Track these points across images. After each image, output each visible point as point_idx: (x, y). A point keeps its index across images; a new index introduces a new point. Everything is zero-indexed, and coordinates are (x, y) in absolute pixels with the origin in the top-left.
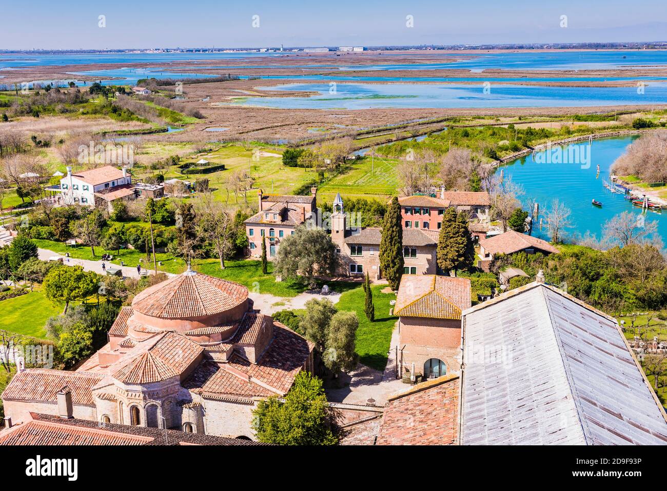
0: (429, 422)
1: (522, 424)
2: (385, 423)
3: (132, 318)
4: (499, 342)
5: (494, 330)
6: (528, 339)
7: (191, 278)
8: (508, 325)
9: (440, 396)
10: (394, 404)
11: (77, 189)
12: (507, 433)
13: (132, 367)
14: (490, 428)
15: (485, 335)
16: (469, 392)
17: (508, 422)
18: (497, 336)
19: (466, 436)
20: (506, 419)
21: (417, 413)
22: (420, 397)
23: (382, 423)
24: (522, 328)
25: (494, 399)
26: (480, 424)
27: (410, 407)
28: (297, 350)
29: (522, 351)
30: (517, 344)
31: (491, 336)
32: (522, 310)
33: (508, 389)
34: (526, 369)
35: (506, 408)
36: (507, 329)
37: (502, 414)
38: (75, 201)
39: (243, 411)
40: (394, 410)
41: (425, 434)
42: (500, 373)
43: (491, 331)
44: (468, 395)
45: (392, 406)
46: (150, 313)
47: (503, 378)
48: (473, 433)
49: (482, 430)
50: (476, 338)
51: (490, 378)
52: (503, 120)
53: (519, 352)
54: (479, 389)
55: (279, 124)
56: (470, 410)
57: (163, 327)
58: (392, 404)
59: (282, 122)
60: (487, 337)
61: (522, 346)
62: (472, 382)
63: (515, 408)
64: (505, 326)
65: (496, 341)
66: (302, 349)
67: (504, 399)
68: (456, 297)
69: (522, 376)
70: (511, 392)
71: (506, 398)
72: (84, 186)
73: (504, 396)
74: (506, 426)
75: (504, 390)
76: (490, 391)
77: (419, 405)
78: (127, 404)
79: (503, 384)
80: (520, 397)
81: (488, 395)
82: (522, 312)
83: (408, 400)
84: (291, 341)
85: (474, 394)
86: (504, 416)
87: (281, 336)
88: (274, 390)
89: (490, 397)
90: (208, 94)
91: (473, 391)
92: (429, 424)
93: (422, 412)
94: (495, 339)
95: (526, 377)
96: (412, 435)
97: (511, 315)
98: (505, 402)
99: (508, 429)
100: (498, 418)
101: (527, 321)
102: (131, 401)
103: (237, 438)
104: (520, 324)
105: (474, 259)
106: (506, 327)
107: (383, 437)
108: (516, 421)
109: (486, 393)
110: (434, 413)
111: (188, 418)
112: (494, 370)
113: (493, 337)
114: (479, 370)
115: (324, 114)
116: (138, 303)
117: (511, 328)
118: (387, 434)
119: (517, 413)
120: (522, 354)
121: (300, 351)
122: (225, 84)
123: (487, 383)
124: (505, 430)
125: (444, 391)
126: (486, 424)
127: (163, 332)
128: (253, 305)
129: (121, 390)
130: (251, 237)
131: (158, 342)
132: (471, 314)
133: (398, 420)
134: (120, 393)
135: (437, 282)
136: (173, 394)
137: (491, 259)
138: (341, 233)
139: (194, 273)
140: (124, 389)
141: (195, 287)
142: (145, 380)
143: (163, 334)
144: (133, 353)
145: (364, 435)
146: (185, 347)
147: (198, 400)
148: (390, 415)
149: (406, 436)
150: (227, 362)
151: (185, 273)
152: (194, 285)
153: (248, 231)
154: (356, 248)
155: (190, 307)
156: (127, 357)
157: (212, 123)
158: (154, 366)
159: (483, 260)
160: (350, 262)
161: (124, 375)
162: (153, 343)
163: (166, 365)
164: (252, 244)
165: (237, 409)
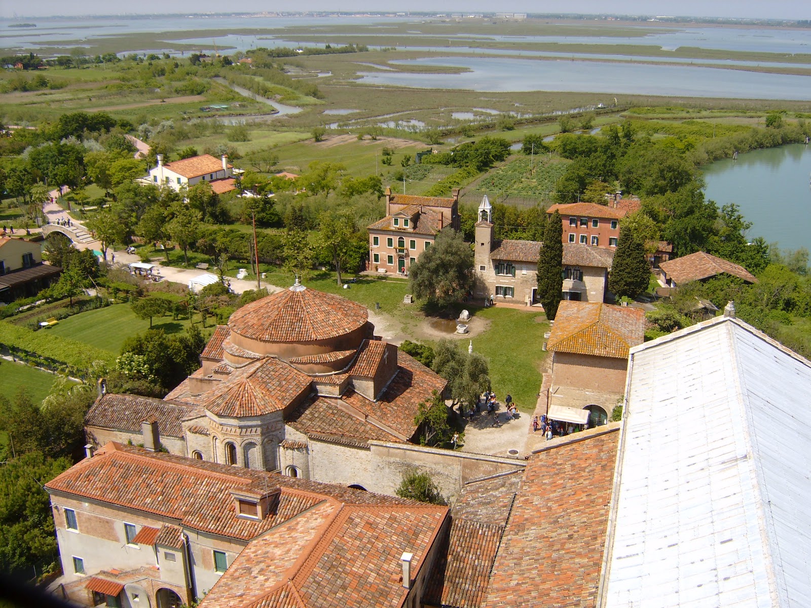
0: (581, 480)
2: (527, 479)
3: (229, 339)
7: (299, 294)
9: (595, 450)
10: (540, 457)
13: (227, 397)
22: (573, 450)
23: (524, 479)
27: (559, 461)
30: (693, 390)
39: (358, 457)
40: (540, 464)
41: (575, 493)
45: (537, 459)
46: (249, 335)
50: (644, 382)
57: (264, 352)
58: (538, 457)
63: (685, 466)
68: (625, 331)
72: (177, 179)
77: (571, 459)
78: (222, 440)
80: (690, 454)
83: (557, 453)
92: (581, 482)
93: (573, 467)
96: (559, 494)
102: (226, 437)
103: (349, 487)
107: (524, 495)
110: (588, 470)
111: (291, 461)
112: (663, 421)
118: (528, 492)
122: (351, 56)
125: (601, 444)
127: (264, 358)
128: (373, 330)
129: (214, 423)
130: (376, 246)
131: (258, 369)
132: (641, 353)
133: (543, 476)
134: (214, 426)
135: (602, 311)
136: (274, 431)
137: (672, 286)
138: (487, 246)
139: (303, 289)
140: (218, 422)
141: (303, 305)
142: (242, 413)
143: (264, 360)
144: (229, 381)
145: (502, 492)
146: (290, 377)
147: (304, 440)
148: (534, 469)
149: (552, 495)
150: (340, 397)
151: (291, 288)
152: (302, 302)
153: (372, 240)
154: (506, 265)
155: (297, 329)
156: (222, 386)
157: (333, 105)
158: (253, 397)
159: (663, 286)
160: (498, 283)
161: (218, 405)
162: (252, 370)
163: (267, 397)
164: (376, 256)
165: (350, 453)
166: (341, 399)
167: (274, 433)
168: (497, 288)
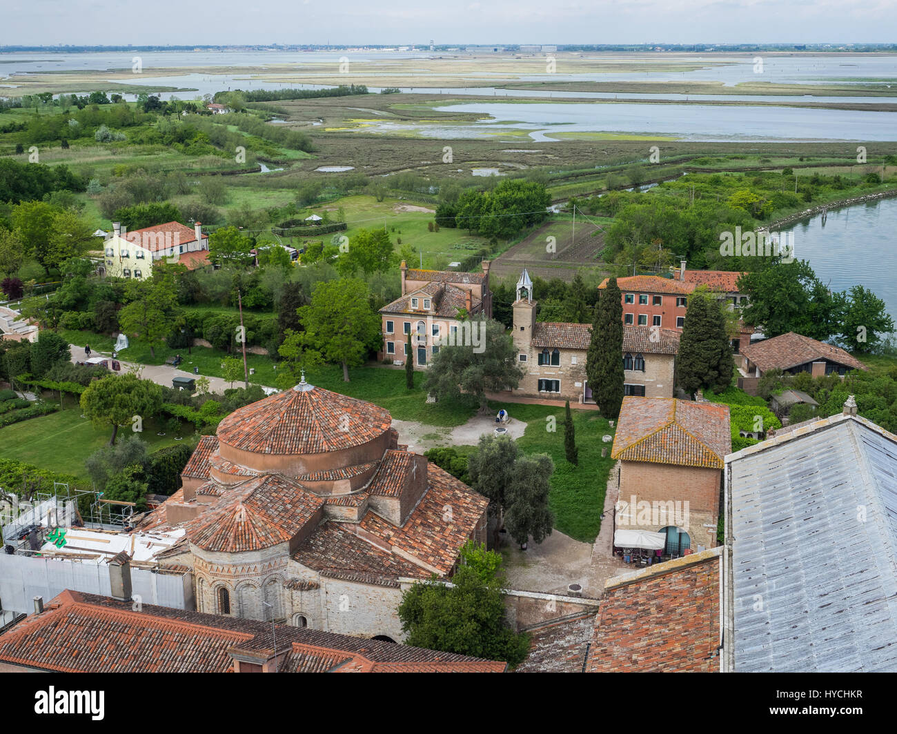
0: (672, 625)
1: (826, 634)
2: (602, 624)
3: (217, 452)
4: (786, 505)
5: (777, 486)
6: (833, 502)
7: (306, 394)
8: (800, 479)
9: (687, 586)
10: (616, 595)
11: (127, 256)
12: (803, 646)
13: (219, 527)
14: (775, 638)
15: (763, 494)
16: (740, 580)
17: (805, 629)
18: (782, 495)
19: (738, 649)
20: (801, 625)
21: (653, 609)
22: (657, 585)
23: (598, 623)
24: (821, 484)
25: (780, 593)
26: (761, 631)
27: (641, 600)
28: (464, 507)
29: (824, 520)
30: (814, 508)
31: (772, 495)
32: (820, 457)
33: (804, 580)
34: (830, 549)
35: (801, 607)
36: (797, 486)
37: (793, 617)
38: (125, 274)
39: (384, 599)
40: (616, 604)
41: (665, 642)
42: (790, 554)
43: (772, 488)
44: (740, 586)
45: (612, 598)
46: (244, 447)
47: (795, 561)
48: (750, 645)
49: (764, 641)
50: (749, 498)
51: (773, 560)
52: (776, 162)
53: (819, 522)
54: (757, 577)
55: (429, 162)
56: (742, 609)
57: (263, 469)
58: (613, 595)
59: (434, 159)
60: (765, 497)
61: (823, 513)
62: (746, 566)
63: (816, 608)
64: (794, 480)
65: (781, 503)
66: (470, 506)
67: (796, 594)
68: (707, 434)
69: (824, 559)
70: (808, 582)
71: (800, 592)
72: (138, 252)
73: (797, 589)
74: (801, 636)
75: (797, 579)
76: (774, 581)
77: (655, 598)
78: (211, 582)
79: (796, 570)
80: (822, 591)
81: (770, 587)
82: (823, 459)
83: (637, 590)
84: (454, 495)
85: (748, 584)
86: (800, 620)
87: (439, 485)
88: (430, 567)
89: (774, 589)
90: (320, 116)
91: (746, 579)
92: (671, 627)
93: (660, 608)
94: (778, 500)
95: (832, 561)
96: (645, 643)
97: (804, 465)
98: (799, 599)
99: (804, 640)
100: (789, 623)
101: (829, 474)
102: (216, 578)
103: (373, 638)
104: (819, 478)
105: (732, 375)
106: (797, 483)
107: (600, 645)
108: (816, 628)
109: (767, 583)
110: (679, 611)
111: (300, 606)
112: (780, 548)
113: (776, 497)
114: (755, 548)
115: (496, 147)
116: (225, 431)
117: (804, 484)
118: (605, 640)
119: (820, 616)
120: (824, 525)
121: (467, 509)
122: (345, 100)
123: (769, 568)
124: (801, 641)
125: (694, 577)
126: (770, 631)
127: (263, 476)
128: (397, 437)
129: (201, 561)
130: (390, 333)
131: (256, 490)
132: (740, 461)
133: (622, 620)
134: (200, 565)
135: (678, 409)
136: (277, 569)
137: (757, 375)
138: (528, 331)
139: (310, 388)
140: (206, 560)
141: (311, 409)
142: (238, 546)
143: (264, 479)
144: (219, 506)
145: (569, 641)
146: (296, 499)
147: (316, 580)
148: (609, 611)
149: (636, 645)
150: (359, 522)
151: (296, 388)
152: (310, 405)
153: (385, 326)
154: (551, 353)
155: (304, 439)
156: (209, 512)
157: (328, 161)
158: (251, 526)
159: (746, 376)
160: (541, 376)
161: (206, 538)
162: (249, 491)
163: (268, 526)
164: (391, 345)
165: (374, 594)
166: (359, 525)
167: (277, 572)
168: (540, 382)
